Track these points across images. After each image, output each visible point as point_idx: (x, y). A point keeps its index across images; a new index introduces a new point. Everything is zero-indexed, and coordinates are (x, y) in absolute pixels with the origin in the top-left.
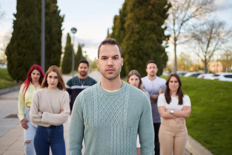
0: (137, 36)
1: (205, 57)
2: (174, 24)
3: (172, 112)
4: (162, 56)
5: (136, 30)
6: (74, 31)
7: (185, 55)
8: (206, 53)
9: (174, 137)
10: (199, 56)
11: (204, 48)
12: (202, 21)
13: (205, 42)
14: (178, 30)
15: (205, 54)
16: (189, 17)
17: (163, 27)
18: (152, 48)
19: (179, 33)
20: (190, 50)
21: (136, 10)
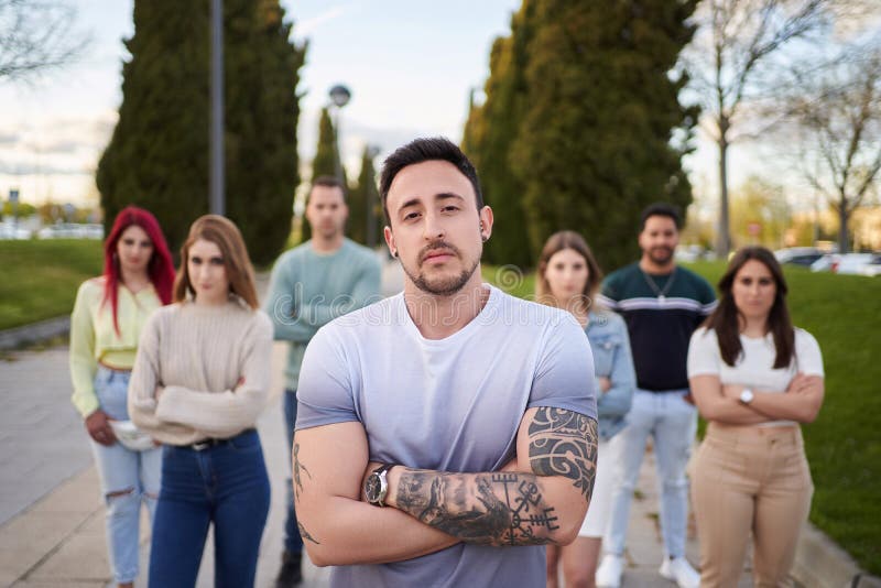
0: (573, 113)
1: (842, 189)
2: (719, 64)
3: (747, 396)
4: (667, 187)
5: (569, 89)
6: (340, 99)
7: (765, 186)
8: (845, 174)
9: (756, 498)
10: (818, 187)
11: (837, 158)
12: (832, 52)
13: (843, 133)
14: (736, 88)
15: (840, 179)
16: (778, 35)
17: (674, 75)
18: (628, 155)
19: (739, 97)
20: (783, 163)
21: (570, 12)
